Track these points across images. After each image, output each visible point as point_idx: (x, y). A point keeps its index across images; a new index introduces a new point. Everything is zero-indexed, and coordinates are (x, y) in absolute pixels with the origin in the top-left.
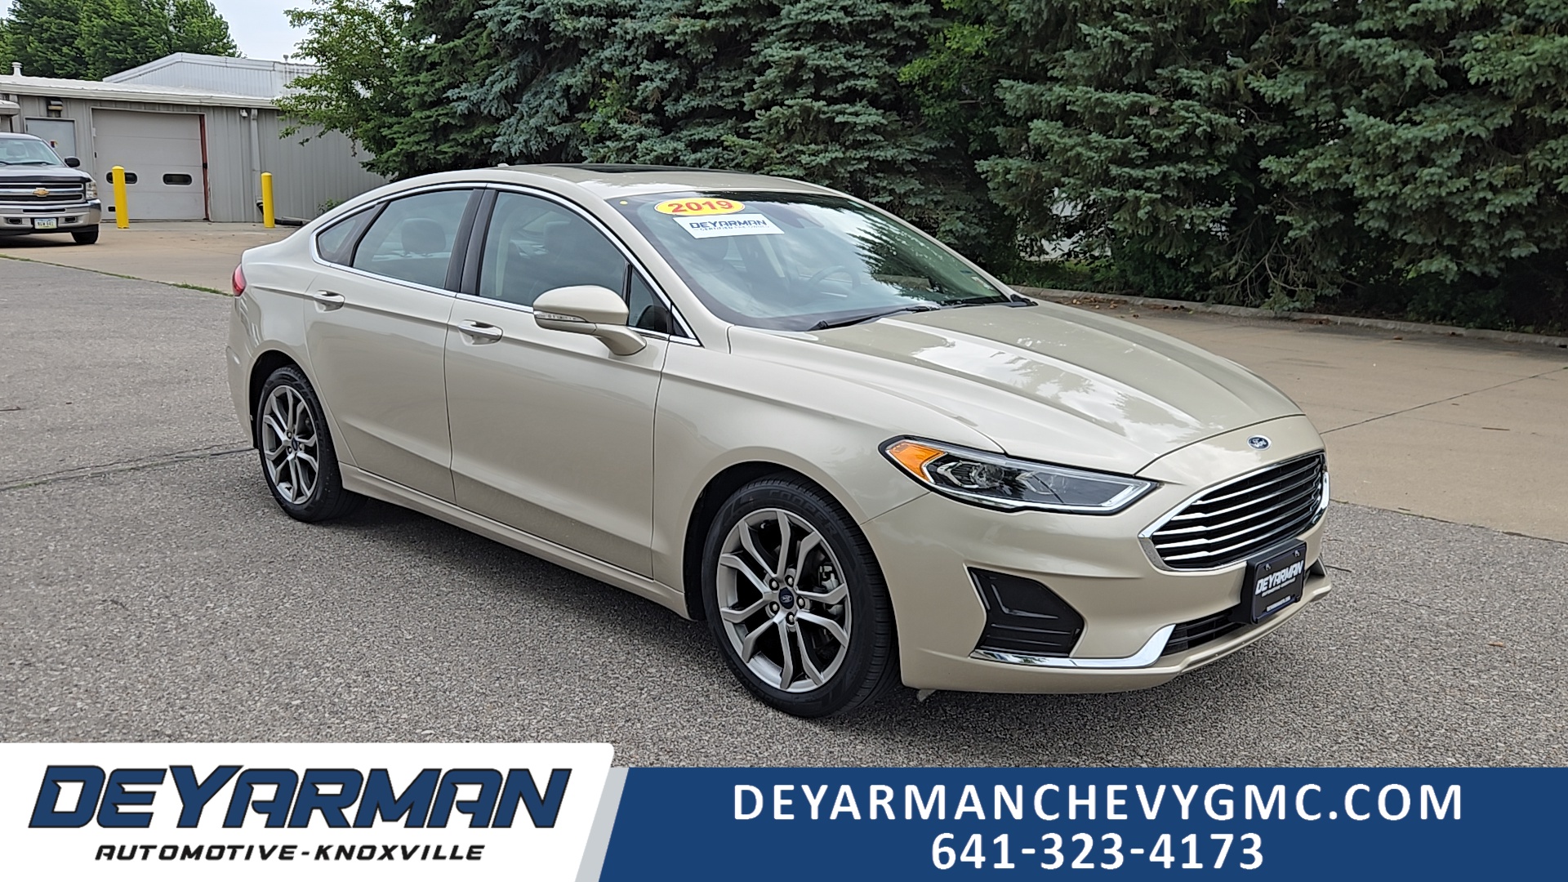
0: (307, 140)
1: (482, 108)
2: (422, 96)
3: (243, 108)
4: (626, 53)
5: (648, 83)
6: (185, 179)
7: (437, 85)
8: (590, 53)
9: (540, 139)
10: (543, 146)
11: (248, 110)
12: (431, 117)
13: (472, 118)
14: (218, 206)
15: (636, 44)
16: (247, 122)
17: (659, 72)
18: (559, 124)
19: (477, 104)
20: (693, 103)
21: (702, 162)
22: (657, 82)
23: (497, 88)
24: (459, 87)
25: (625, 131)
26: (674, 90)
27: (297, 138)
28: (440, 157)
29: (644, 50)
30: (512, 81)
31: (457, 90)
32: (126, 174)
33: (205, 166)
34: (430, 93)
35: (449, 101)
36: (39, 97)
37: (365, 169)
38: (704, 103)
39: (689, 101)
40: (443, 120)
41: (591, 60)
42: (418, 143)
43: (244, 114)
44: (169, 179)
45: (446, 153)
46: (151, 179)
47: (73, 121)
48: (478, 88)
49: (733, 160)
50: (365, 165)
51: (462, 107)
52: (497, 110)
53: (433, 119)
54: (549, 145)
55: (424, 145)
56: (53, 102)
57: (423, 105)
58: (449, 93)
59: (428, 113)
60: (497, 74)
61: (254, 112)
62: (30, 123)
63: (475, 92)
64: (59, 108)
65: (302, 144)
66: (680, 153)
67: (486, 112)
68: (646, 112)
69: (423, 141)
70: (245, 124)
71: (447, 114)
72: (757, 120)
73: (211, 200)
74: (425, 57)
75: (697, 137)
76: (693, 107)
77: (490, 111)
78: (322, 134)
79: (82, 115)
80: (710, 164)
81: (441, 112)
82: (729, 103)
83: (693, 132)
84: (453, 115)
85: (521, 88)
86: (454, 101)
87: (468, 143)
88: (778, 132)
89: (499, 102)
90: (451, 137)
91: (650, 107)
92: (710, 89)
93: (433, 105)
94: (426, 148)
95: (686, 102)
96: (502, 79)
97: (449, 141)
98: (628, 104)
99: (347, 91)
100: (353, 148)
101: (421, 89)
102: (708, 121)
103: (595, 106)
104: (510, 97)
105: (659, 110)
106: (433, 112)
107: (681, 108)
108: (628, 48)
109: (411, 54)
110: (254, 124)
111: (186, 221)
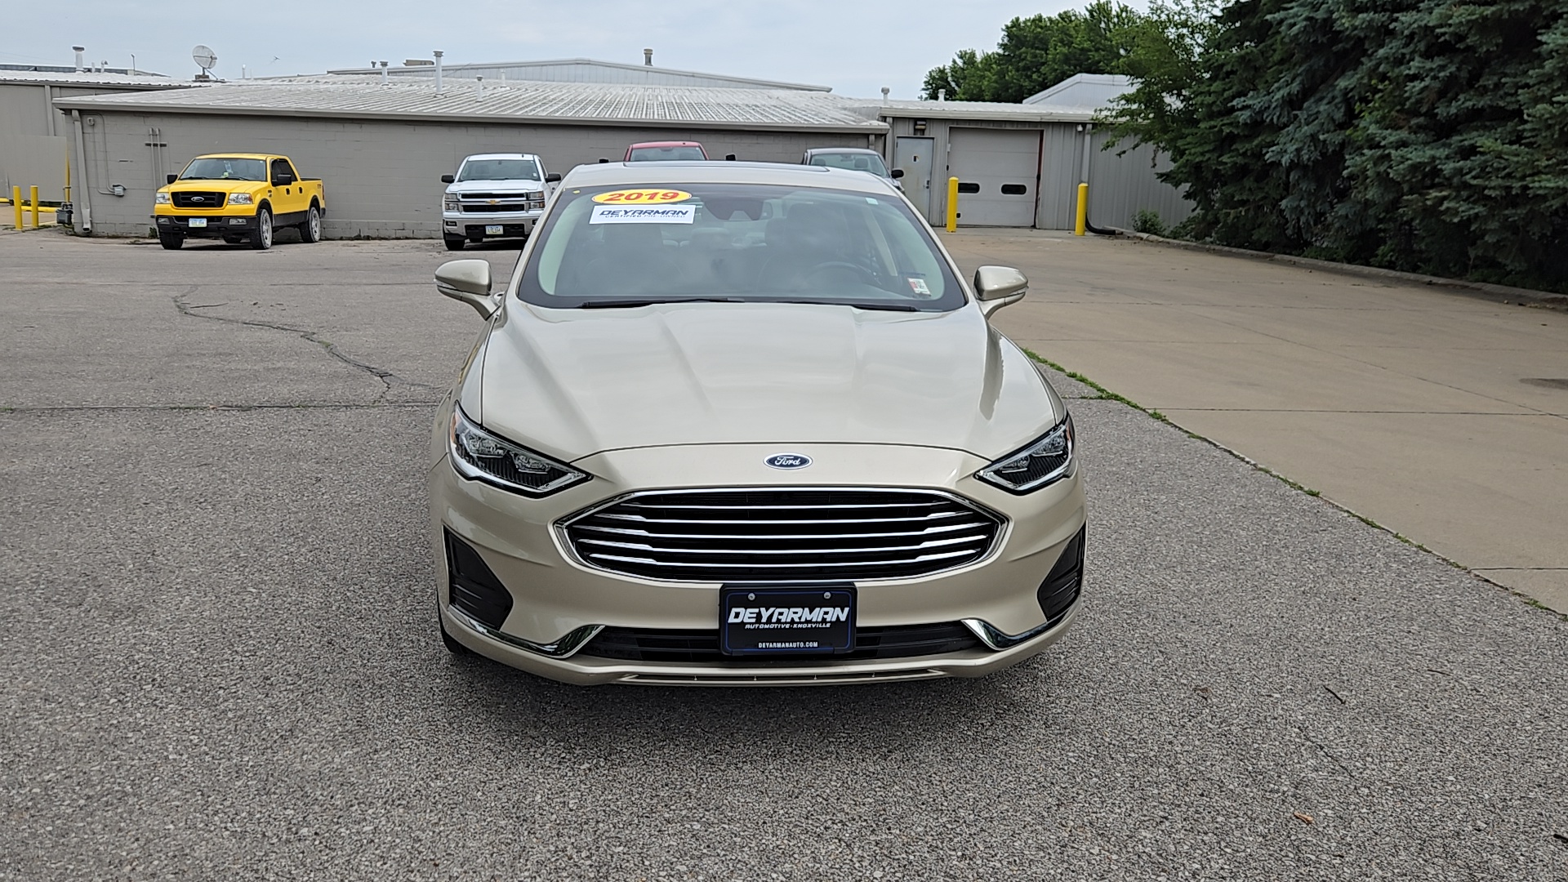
0: (1124, 152)
1: (1265, 117)
2: (1210, 105)
3: (1078, 124)
4: (1404, 51)
5: (1416, 83)
6: (1019, 190)
7: (1226, 94)
8: (1370, 52)
9: (1313, 148)
10: (1316, 155)
11: (1084, 125)
12: (1215, 127)
13: (1257, 125)
14: (1047, 214)
15: (1416, 40)
16: (1081, 136)
17: (1432, 70)
18: (1335, 130)
19: (1261, 112)
20: (1469, 104)
21: (1464, 171)
22: (1428, 81)
23: (1278, 95)
24: (1245, 95)
25: (1384, 138)
26: (1448, 89)
27: (1117, 149)
28: (1221, 168)
29: (1422, 46)
30: (1295, 87)
31: (1242, 99)
32: (960, 184)
33: (1039, 177)
34: (1218, 103)
35: (1233, 109)
36: (909, 119)
37: (1160, 180)
38: (1482, 103)
39: (1466, 102)
40: (1227, 130)
41: (1371, 60)
42: (1203, 154)
43: (1080, 128)
44: (1007, 189)
45: (1226, 163)
46: (991, 189)
47: (933, 138)
48: (1265, 96)
49: (1505, 168)
50: (1160, 176)
51: (1244, 116)
52: (1279, 118)
53: (1216, 129)
54: (1322, 154)
55: (1208, 156)
56: (919, 123)
57: (1211, 116)
58: (1234, 103)
59: (1212, 123)
60: (1282, 80)
61: (1089, 127)
62: (900, 140)
63: (1259, 100)
64: (923, 127)
65: (1119, 155)
66: (1438, 162)
67: (1268, 120)
68: (1418, 115)
69: (1207, 152)
70: (1079, 139)
71: (1231, 124)
72: (1526, 122)
73: (1040, 208)
74: (1223, 65)
75: (1466, 143)
76: (1467, 108)
77: (1272, 119)
78: (1137, 146)
79: (940, 133)
80: (1474, 173)
81: (1225, 122)
82: (1512, 103)
83: (1465, 136)
84: (1235, 124)
85: (1306, 93)
86: (1239, 110)
87: (1249, 153)
88: (1553, 135)
89: (1282, 109)
90: (1234, 147)
91: (1424, 109)
92: (1491, 87)
93: (1221, 114)
94: (1209, 158)
95: (1460, 103)
96: (1287, 85)
97: (1230, 151)
98: (1398, 108)
99: (1160, 107)
100: (1154, 159)
101: (1209, 100)
102: (1488, 123)
103: (1361, 111)
104: (1293, 103)
105: (1429, 113)
106: (1217, 122)
107: (1453, 110)
108: (1406, 45)
109: (1208, 64)
110: (1088, 138)
111: (1019, 227)
